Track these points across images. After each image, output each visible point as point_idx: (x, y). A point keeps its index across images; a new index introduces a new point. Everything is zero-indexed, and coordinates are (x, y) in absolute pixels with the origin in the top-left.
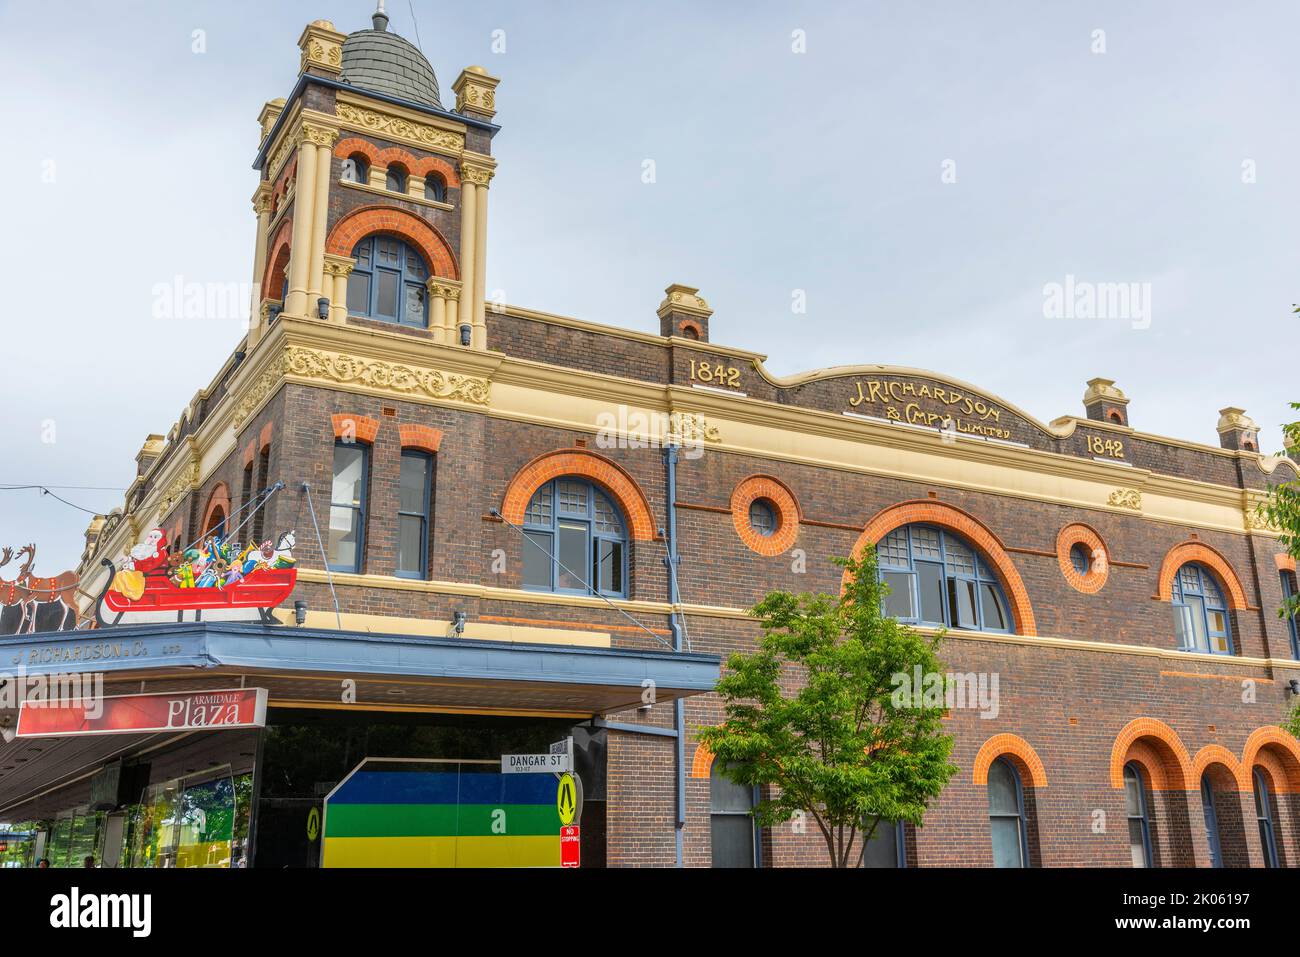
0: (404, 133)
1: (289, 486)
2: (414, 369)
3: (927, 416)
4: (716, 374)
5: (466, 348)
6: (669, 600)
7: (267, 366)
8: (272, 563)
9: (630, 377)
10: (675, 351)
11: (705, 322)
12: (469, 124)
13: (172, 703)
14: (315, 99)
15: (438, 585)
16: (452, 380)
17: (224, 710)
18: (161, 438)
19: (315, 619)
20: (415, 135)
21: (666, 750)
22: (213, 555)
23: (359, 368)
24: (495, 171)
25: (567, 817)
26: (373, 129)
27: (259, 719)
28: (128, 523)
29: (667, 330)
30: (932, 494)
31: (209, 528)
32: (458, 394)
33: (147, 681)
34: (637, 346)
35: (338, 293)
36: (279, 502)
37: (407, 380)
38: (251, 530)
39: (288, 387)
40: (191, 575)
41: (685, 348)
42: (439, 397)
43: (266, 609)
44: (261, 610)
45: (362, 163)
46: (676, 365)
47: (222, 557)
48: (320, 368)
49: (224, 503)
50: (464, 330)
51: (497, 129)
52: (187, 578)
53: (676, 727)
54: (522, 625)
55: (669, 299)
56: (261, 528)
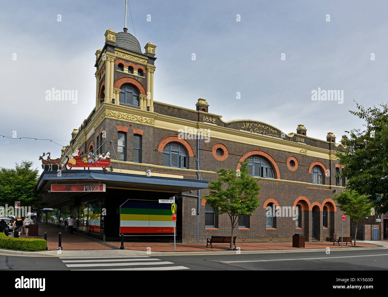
0: (132, 59)
1: (107, 142)
2: (136, 116)
3: (259, 131)
4: (210, 120)
5: (149, 111)
6: (197, 170)
7: (101, 114)
8: (105, 158)
9: (189, 120)
10: (200, 114)
11: (207, 108)
12: (149, 57)
13: (84, 186)
14: (109, 49)
15: (143, 164)
16: (145, 119)
17: (96, 188)
18: (77, 130)
19: (115, 170)
20: (135, 59)
21: (196, 200)
22: (91, 156)
23: (123, 115)
24: (155, 69)
25: (173, 212)
26: (124, 57)
27: (104, 190)
28: (71, 148)
29: (198, 109)
30: (259, 148)
31: (90, 150)
32: (147, 122)
33: (79, 182)
34: (191, 113)
35: (117, 98)
36: (105, 145)
37: (135, 119)
38: (99, 151)
39: (106, 119)
40: (86, 160)
41: (202, 114)
42: (142, 123)
43: (104, 168)
44: (103, 168)
45: (121, 66)
46: (200, 117)
47: (93, 156)
48: (113, 115)
49: (93, 145)
50: (148, 107)
51: (156, 59)
52: (85, 161)
53: (198, 195)
54: (163, 173)
55: (199, 102)
56: (102, 150)
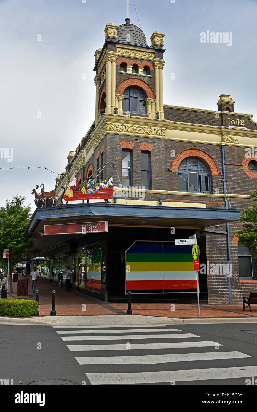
0: (136, 55)
1: (109, 164)
2: (143, 127)
4: (237, 122)
5: (158, 119)
6: (224, 193)
7: (101, 129)
8: (107, 186)
9: (209, 125)
10: (223, 116)
11: (232, 106)
12: (156, 50)
13: (83, 226)
14: (110, 47)
15: (153, 191)
16: (155, 129)
17: (97, 227)
18: (73, 152)
19: (119, 202)
20: (140, 55)
21: (224, 238)
22: (91, 184)
23: (127, 128)
24: (164, 64)
25: (195, 257)
26: (127, 55)
27: (106, 230)
28: (67, 176)
29: (220, 109)
31: (89, 177)
32: (157, 134)
33: (76, 220)
34: (211, 115)
35: (120, 105)
36: (107, 168)
37: (141, 130)
38: (100, 177)
39: (108, 135)
40: (85, 190)
41: (226, 114)
42: (151, 135)
43: (106, 199)
45: (124, 66)
46: (223, 120)
47: (93, 185)
48: (116, 128)
49: (92, 169)
50: (157, 114)
51: (164, 50)
52: (84, 191)
53: (227, 231)
54: (179, 202)
55: (221, 99)
56: (103, 176)
